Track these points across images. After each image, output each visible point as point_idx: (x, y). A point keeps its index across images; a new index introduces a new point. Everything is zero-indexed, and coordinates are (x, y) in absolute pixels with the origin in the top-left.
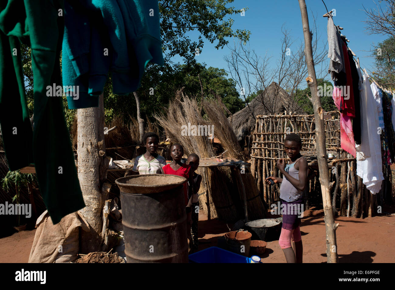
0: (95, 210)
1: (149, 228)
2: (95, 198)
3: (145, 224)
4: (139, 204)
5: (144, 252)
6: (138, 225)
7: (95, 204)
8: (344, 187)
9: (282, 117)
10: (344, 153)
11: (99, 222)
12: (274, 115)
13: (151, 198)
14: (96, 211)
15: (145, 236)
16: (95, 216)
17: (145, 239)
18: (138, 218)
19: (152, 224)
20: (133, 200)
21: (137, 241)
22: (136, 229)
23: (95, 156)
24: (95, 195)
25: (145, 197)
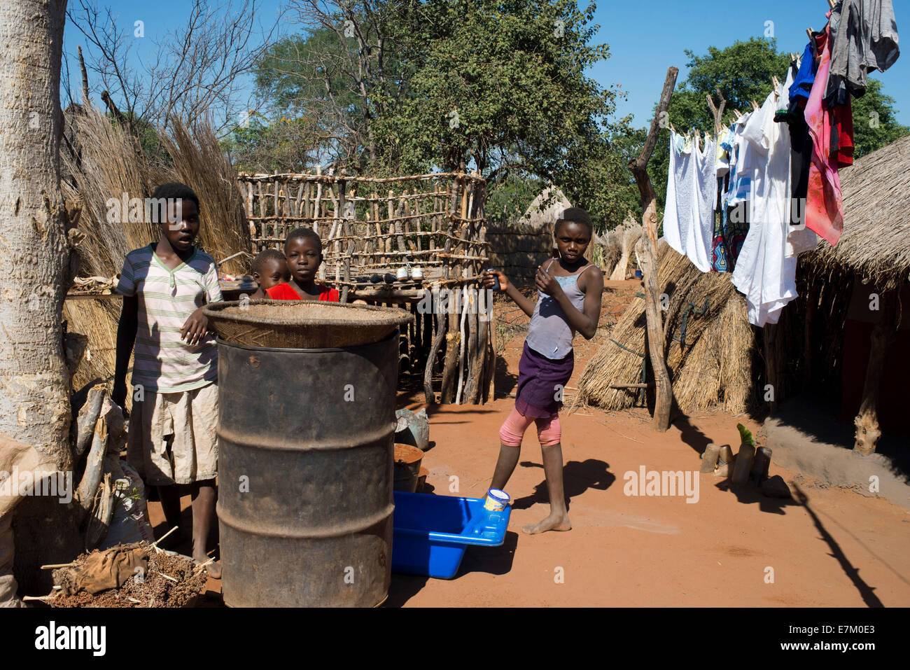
0: (59, 419)
1: (351, 443)
2: (57, 382)
3: (340, 432)
4: (329, 376)
5: (331, 512)
6: (319, 437)
7: (58, 402)
8: (455, 339)
9: (309, 181)
10: (458, 266)
11: (69, 457)
12: (289, 175)
13: (362, 358)
14: (61, 424)
15: (338, 468)
16: (59, 440)
17: (337, 474)
18: (321, 419)
19: (360, 431)
20: (308, 367)
21: (311, 486)
22: (313, 452)
23: (58, 247)
24: (57, 372)
25: (346, 354)
